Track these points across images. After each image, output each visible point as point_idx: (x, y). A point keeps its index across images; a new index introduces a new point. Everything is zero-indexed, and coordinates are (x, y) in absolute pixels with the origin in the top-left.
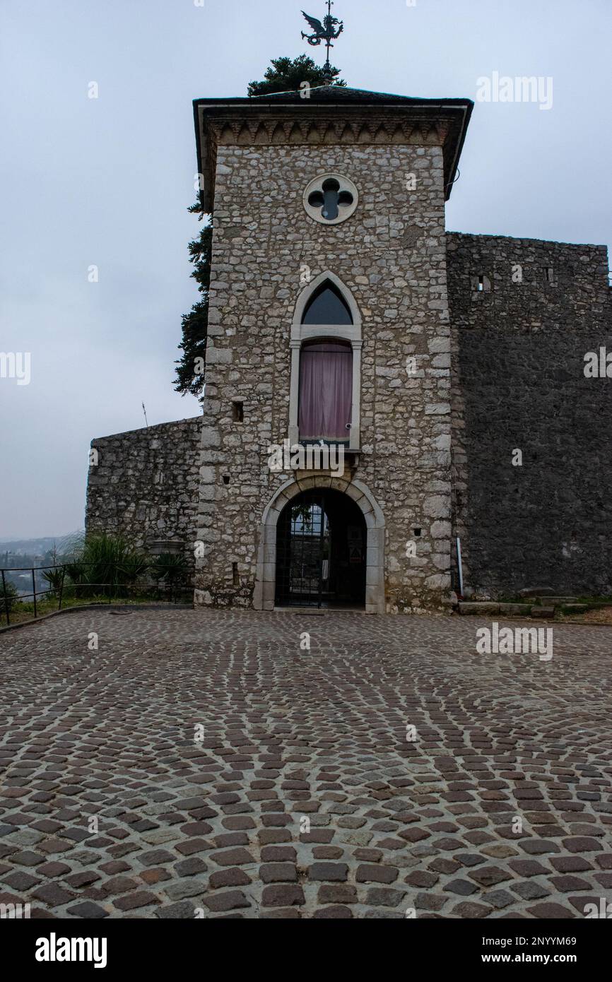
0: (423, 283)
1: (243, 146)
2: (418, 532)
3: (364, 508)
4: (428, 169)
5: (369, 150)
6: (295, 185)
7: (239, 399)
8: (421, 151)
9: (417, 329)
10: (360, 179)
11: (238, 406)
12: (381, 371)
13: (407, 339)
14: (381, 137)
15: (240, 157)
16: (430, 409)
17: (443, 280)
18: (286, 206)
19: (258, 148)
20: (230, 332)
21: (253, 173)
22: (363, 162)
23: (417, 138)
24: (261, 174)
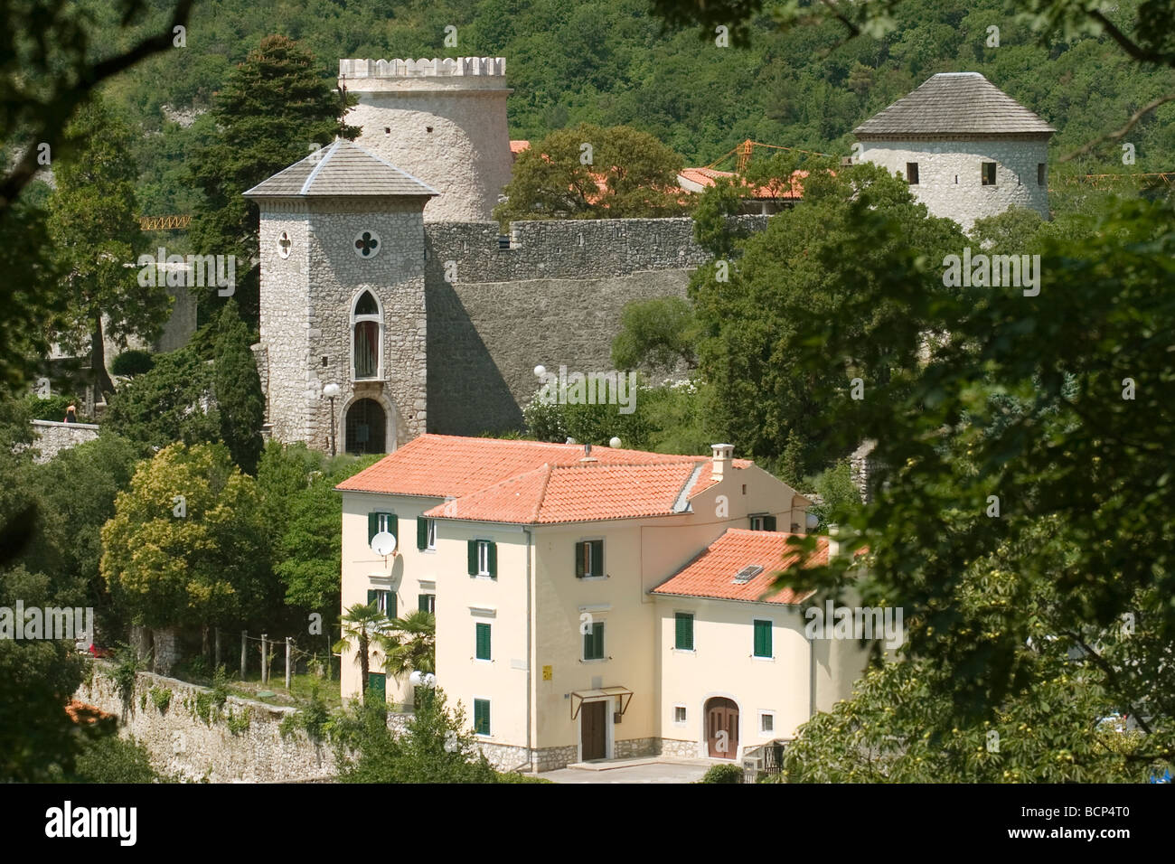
0: (413, 291)
1: (321, 215)
2: (411, 417)
3: (386, 406)
4: (415, 226)
5: (386, 215)
6: (348, 237)
7: (325, 355)
8: (412, 215)
9: (410, 315)
10: (381, 232)
11: (325, 359)
12: (393, 338)
13: (405, 321)
14: (392, 208)
15: (320, 221)
16: (417, 357)
17: (423, 289)
18: (344, 249)
19: (329, 215)
20: (319, 320)
21: (327, 230)
22: (383, 222)
23: (411, 208)
24: (331, 230)
